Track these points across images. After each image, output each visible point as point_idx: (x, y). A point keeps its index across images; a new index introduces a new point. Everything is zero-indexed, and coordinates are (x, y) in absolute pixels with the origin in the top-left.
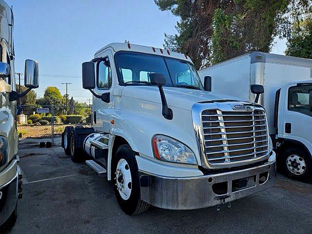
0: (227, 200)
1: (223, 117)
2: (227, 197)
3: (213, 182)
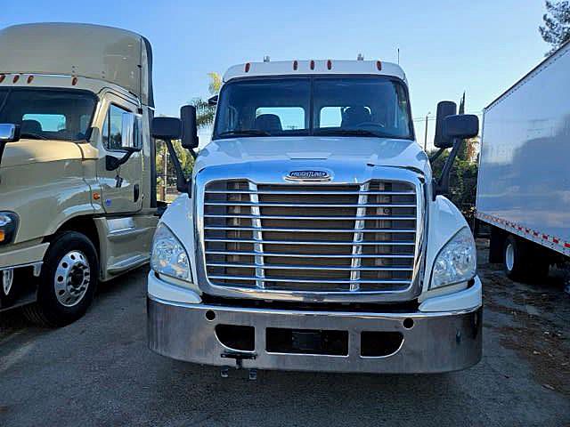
0: (247, 363)
1: (259, 195)
2: (249, 356)
3: (215, 322)
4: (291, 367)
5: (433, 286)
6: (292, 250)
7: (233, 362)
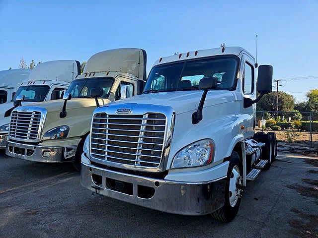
2: (99, 189)
3: (93, 172)
4: (113, 196)
5: (173, 167)
6: (122, 144)
7: (94, 190)
